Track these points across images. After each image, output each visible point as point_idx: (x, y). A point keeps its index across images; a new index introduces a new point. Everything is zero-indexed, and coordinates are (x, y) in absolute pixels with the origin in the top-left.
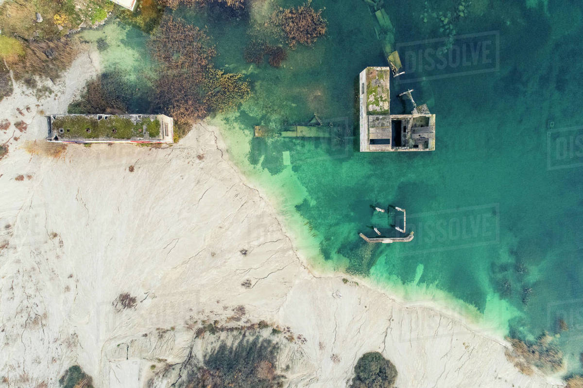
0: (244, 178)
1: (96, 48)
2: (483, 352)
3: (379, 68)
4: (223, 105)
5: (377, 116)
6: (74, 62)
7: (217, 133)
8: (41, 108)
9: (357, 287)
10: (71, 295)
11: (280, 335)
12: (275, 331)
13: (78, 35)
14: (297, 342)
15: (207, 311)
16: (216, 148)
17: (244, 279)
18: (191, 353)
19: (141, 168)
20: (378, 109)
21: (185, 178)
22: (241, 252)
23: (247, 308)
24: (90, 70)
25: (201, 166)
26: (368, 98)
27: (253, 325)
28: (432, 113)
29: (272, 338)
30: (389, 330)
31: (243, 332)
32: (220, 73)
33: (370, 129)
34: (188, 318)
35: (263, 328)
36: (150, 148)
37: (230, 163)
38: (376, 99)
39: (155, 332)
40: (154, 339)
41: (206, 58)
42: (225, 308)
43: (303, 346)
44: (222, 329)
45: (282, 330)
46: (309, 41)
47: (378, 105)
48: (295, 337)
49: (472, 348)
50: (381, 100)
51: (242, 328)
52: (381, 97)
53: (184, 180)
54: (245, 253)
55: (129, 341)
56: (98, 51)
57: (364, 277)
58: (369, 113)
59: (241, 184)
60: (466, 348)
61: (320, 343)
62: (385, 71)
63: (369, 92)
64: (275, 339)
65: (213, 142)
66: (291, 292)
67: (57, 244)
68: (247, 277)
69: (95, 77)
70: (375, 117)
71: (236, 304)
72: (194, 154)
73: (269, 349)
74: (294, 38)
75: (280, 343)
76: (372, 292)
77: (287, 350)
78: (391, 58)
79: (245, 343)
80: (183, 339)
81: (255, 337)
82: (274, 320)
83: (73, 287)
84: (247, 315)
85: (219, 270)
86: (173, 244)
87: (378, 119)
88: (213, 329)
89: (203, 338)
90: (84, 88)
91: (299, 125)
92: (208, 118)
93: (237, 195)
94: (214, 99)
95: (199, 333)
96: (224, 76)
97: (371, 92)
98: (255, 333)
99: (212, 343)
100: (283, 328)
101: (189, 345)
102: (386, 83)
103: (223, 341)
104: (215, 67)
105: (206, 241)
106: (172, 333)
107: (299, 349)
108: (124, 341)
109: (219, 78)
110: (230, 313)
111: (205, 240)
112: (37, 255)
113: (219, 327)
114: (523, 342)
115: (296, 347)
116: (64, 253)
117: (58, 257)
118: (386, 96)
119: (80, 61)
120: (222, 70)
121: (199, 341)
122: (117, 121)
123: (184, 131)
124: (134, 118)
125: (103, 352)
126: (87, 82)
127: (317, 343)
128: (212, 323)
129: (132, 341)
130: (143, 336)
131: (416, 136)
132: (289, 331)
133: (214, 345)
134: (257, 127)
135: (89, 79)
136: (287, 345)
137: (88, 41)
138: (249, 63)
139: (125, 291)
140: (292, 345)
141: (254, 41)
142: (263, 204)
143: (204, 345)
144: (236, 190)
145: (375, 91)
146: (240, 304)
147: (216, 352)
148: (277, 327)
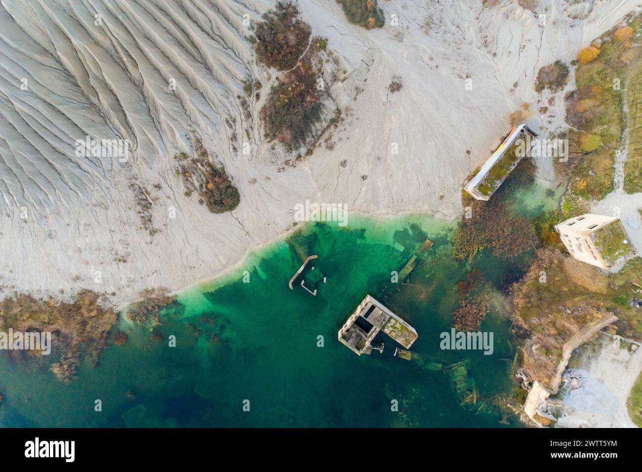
0: (408, 213)
1: (551, 188)
2: (179, 275)
3: (412, 343)
4: (461, 235)
5: (386, 322)
6: (554, 169)
7: (448, 218)
8: (544, 130)
9: (285, 229)
10: (426, 58)
11: (295, 158)
12: (299, 156)
13: (566, 185)
14: (282, 165)
15: (348, 127)
16: (440, 210)
17: (348, 165)
18: (331, 97)
19: (464, 158)
20: (389, 325)
21: (437, 179)
22: (366, 176)
23: (328, 152)
24: (542, 175)
25: (437, 194)
26: (400, 324)
27: (315, 146)
28: (362, 354)
29: (298, 152)
30: (242, 227)
31: (316, 137)
32: (481, 248)
33: (382, 312)
34: (354, 112)
35: (308, 151)
36: (472, 173)
37: (424, 212)
38: (395, 328)
39: (362, 87)
40: (359, 84)
41: (495, 247)
42: (340, 139)
43: (277, 167)
44: (328, 127)
45: (296, 161)
46: (457, 314)
47: (392, 326)
48: (286, 167)
49: (188, 271)
50: (392, 330)
51: (318, 139)
52: (394, 332)
53: (437, 177)
54: (364, 178)
55: (371, 69)
56: (548, 188)
57: (287, 238)
58: (391, 317)
59: (406, 209)
60: (191, 266)
61: (270, 179)
62: (407, 345)
63: (403, 327)
64: (294, 153)
65: (444, 212)
66: (315, 186)
67: (462, 74)
68: (348, 167)
69: (536, 174)
70: (387, 320)
71: (337, 147)
72: (446, 195)
73: (293, 146)
74: (466, 306)
75: (290, 154)
76: (275, 235)
77: (282, 155)
78: (409, 354)
79: (310, 134)
80: (344, 100)
81: (307, 142)
82: (306, 162)
83: (430, 63)
84: (324, 148)
85: (367, 154)
86: (405, 141)
87: (384, 320)
88: (334, 122)
89: (334, 112)
90: (535, 163)
91: (413, 270)
92: (460, 220)
93: (402, 200)
94: (469, 233)
95: (339, 111)
96: (477, 249)
97: (402, 328)
98: (309, 144)
99: (326, 115)
100: (297, 163)
101: (337, 100)
102: (400, 341)
103: (322, 122)
104: (486, 248)
105: (391, 162)
106: (353, 97)
107: (276, 164)
108: (374, 66)
109: (478, 245)
110: (335, 139)
111: (392, 160)
112: (465, 58)
113: (332, 126)
114: (165, 305)
115: (279, 162)
116: (453, 74)
117: (454, 69)
118: (393, 335)
119: (552, 174)
120: (481, 250)
121: (334, 108)
122: (505, 173)
123: (465, 200)
124: (499, 184)
125: (378, 49)
126: (537, 168)
127: (272, 177)
128: (338, 124)
129: (369, 70)
130: (366, 79)
131: (354, 335)
132: (292, 165)
133: (325, 115)
134: (432, 244)
135: (538, 170)
136: (285, 158)
137: (559, 188)
138: (472, 269)
139: (402, 91)
140: (283, 161)
141: (483, 282)
142: (384, 212)
143: (330, 110)
144: (405, 203)
145: (401, 330)
146: (335, 150)
147: (320, 113)
148: (301, 160)
